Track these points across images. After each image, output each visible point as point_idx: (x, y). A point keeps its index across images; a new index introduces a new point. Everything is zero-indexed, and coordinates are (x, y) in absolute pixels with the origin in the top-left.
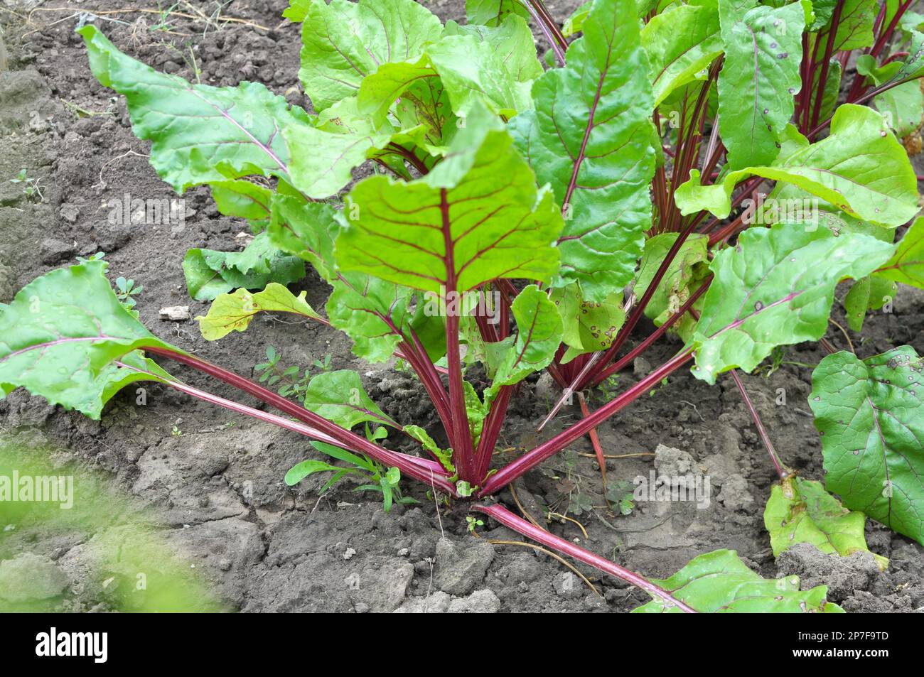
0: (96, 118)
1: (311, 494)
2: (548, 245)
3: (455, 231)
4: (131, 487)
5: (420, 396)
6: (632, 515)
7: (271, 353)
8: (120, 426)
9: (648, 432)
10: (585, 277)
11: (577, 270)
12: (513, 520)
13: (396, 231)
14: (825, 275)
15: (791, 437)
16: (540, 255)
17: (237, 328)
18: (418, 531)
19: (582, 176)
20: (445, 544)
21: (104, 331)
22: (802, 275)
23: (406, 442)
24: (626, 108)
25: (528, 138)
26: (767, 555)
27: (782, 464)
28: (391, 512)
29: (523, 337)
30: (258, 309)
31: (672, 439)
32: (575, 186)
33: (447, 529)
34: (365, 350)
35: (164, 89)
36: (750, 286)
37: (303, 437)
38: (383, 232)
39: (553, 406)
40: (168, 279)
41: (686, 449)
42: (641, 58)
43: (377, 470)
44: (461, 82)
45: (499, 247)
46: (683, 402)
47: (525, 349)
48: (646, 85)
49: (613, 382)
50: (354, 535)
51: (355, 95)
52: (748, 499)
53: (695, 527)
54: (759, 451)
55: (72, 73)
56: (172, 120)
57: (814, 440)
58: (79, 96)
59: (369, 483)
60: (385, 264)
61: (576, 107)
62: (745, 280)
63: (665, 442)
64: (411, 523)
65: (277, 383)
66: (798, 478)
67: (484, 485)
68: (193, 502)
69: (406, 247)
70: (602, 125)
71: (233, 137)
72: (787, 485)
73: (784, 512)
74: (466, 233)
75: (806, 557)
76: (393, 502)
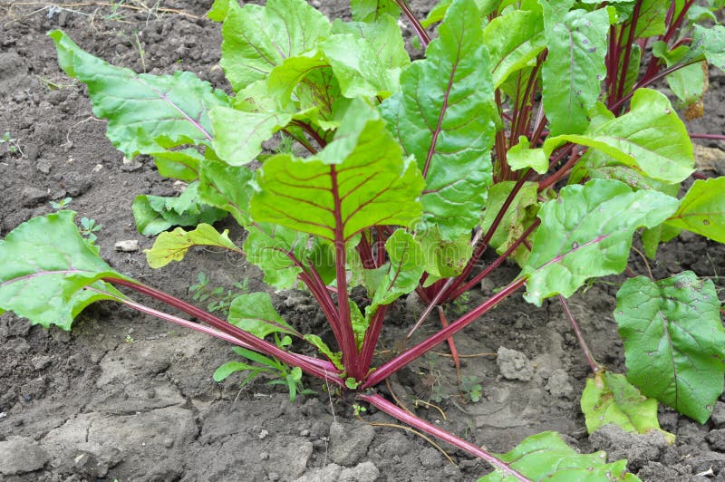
0: (64, 90)
1: (234, 387)
2: (414, 200)
3: (342, 191)
4: (95, 383)
5: (317, 310)
6: (480, 402)
7: (201, 277)
8: (86, 335)
9: (492, 336)
10: (442, 221)
11: (436, 216)
12: (389, 407)
13: (297, 192)
14: (626, 222)
15: (602, 340)
16: (407, 207)
17: (175, 259)
18: (316, 416)
19: (439, 144)
20: (337, 427)
21: (73, 266)
22: (608, 222)
23: (306, 346)
24: (472, 92)
25: (397, 115)
26: (583, 432)
27: (594, 361)
28: (296, 401)
29: (395, 268)
30: (192, 243)
31: (510, 342)
32: (434, 152)
33: (338, 414)
34: (274, 279)
35: (117, 78)
36: (569, 229)
37: (227, 343)
38: (287, 193)
39: (419, 317)
40: (121, 219)
41: (521, 350)
42: (484, 55)
43: (284, 369)
44: (347, 71)
45: (376, 202)
46: (519, 313)
47: (396, 277)
48: (488, 75)
49: (465, 298)
50: (267, 420)
51: (264, 78)
52: (569, 389)
53: (528, 411)
54: (577, 351)
55: (44, 54)
56: (123, 102)
57: (619, 342)
58: (50, 72)
59: (277, 379)
60: (288, 216)
61: (434, 92)
62: (564, 225)
63: (505, 345)
64: (311, 410)
65: (206, 300)
66: (607, 372)
67: (366, 380)
68: (143, 394)
69: (304, 204)
70: (454, 105)
71: (170, 115)
72: (598, 378)
73: (596, 399)
74: (350, 192)
75: (612, 435)
76: (297, 393)
